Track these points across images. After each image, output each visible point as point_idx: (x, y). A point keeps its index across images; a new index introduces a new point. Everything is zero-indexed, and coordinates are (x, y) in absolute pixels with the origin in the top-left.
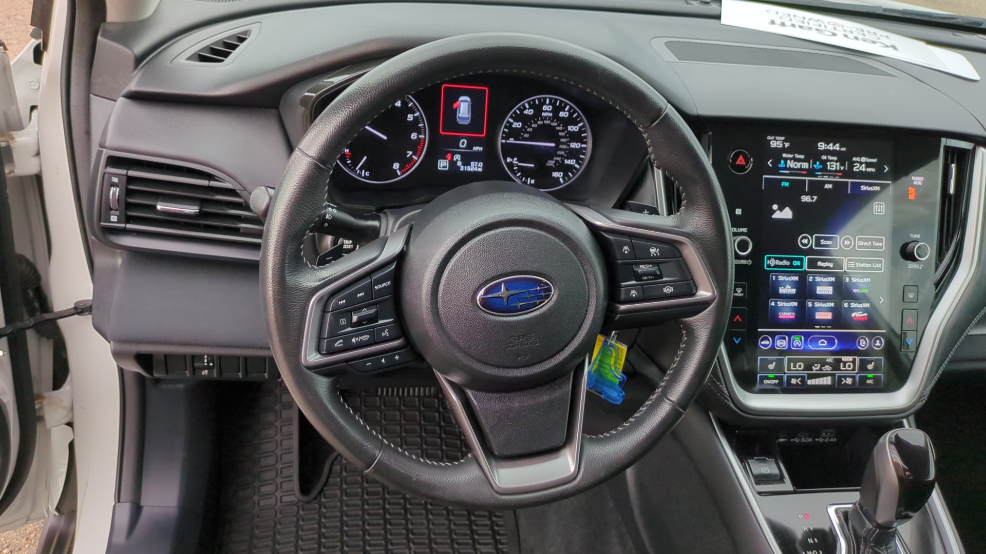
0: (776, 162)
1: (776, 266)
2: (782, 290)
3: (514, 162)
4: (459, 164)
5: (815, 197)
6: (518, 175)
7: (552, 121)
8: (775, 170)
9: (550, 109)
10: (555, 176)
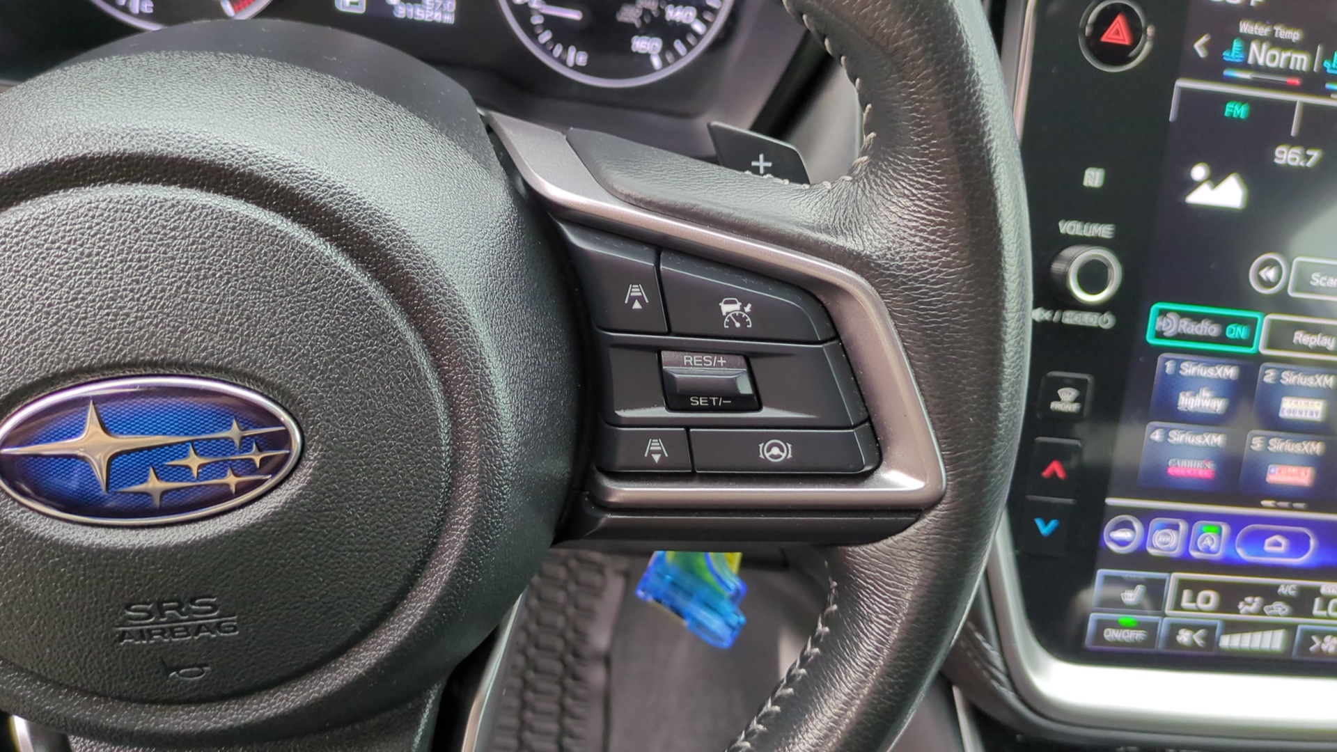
0: (1220, 43)
1: (1180, 336)
2: (1187, 402)
3: (533, 5)
5: (1315, 154)
6: (544, 39)
8: (1213, 68)
10: (639, 48)
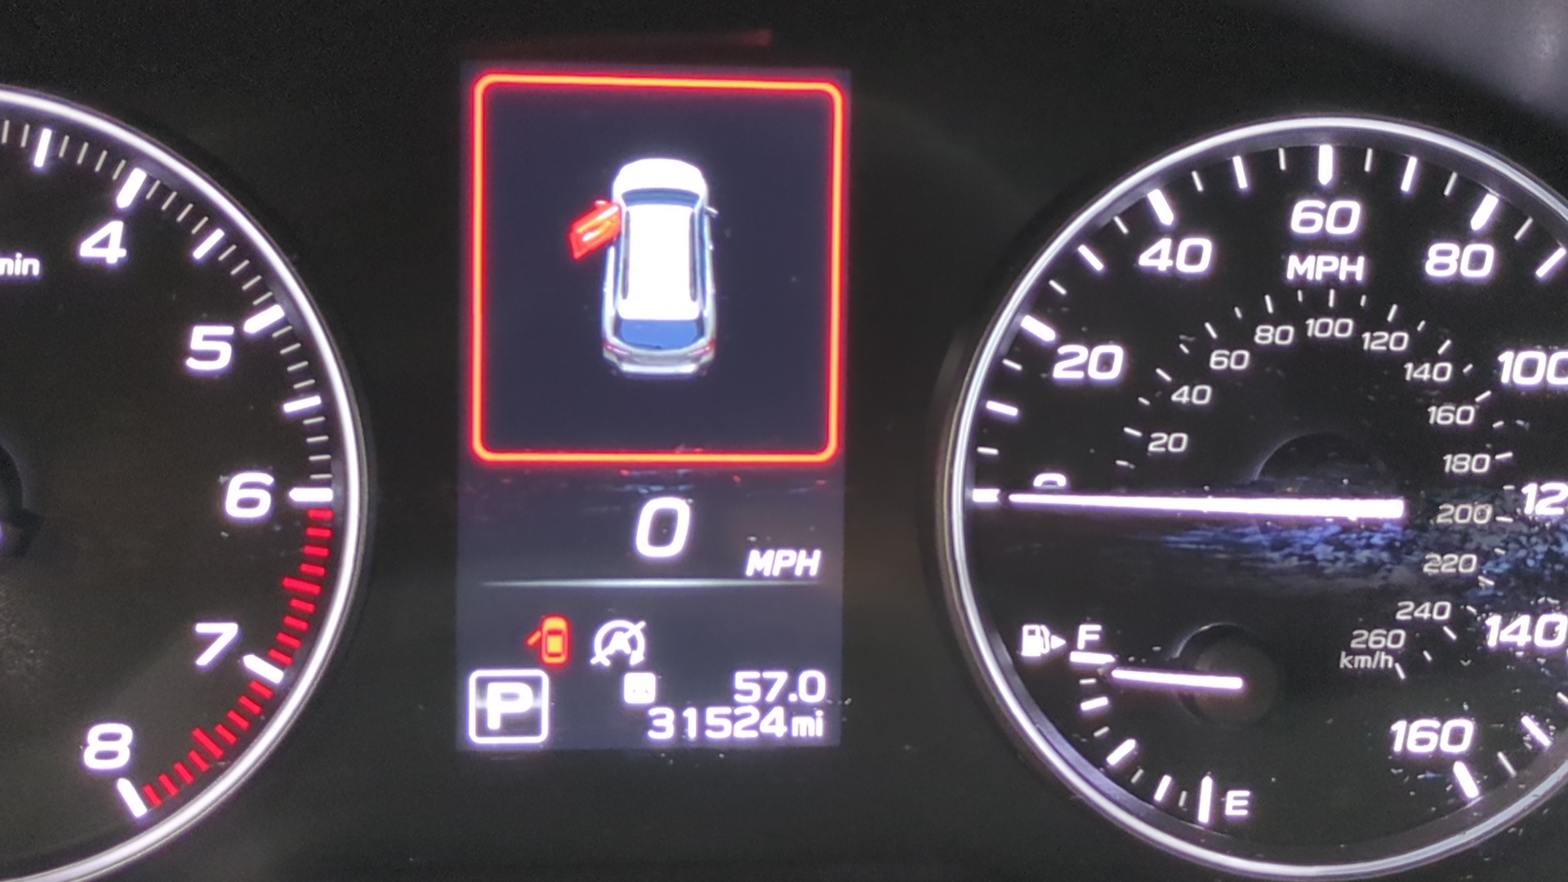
3: (1077, 658)
4: (639, 689)
6: (1115, 758)
7: (1372, 320)
9: (1352, 228)
10: (1414, 748)
